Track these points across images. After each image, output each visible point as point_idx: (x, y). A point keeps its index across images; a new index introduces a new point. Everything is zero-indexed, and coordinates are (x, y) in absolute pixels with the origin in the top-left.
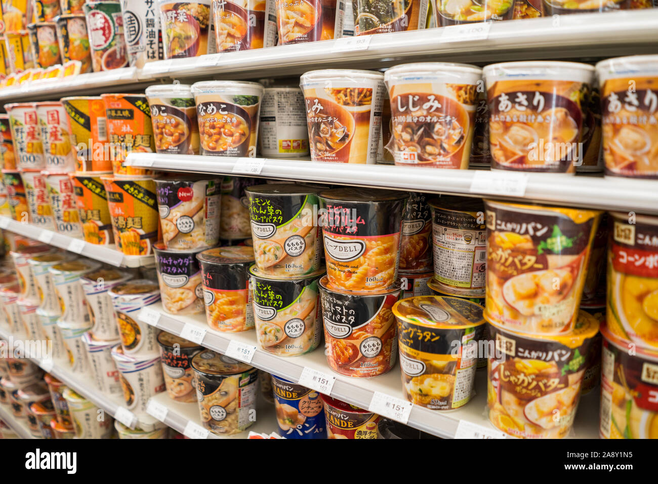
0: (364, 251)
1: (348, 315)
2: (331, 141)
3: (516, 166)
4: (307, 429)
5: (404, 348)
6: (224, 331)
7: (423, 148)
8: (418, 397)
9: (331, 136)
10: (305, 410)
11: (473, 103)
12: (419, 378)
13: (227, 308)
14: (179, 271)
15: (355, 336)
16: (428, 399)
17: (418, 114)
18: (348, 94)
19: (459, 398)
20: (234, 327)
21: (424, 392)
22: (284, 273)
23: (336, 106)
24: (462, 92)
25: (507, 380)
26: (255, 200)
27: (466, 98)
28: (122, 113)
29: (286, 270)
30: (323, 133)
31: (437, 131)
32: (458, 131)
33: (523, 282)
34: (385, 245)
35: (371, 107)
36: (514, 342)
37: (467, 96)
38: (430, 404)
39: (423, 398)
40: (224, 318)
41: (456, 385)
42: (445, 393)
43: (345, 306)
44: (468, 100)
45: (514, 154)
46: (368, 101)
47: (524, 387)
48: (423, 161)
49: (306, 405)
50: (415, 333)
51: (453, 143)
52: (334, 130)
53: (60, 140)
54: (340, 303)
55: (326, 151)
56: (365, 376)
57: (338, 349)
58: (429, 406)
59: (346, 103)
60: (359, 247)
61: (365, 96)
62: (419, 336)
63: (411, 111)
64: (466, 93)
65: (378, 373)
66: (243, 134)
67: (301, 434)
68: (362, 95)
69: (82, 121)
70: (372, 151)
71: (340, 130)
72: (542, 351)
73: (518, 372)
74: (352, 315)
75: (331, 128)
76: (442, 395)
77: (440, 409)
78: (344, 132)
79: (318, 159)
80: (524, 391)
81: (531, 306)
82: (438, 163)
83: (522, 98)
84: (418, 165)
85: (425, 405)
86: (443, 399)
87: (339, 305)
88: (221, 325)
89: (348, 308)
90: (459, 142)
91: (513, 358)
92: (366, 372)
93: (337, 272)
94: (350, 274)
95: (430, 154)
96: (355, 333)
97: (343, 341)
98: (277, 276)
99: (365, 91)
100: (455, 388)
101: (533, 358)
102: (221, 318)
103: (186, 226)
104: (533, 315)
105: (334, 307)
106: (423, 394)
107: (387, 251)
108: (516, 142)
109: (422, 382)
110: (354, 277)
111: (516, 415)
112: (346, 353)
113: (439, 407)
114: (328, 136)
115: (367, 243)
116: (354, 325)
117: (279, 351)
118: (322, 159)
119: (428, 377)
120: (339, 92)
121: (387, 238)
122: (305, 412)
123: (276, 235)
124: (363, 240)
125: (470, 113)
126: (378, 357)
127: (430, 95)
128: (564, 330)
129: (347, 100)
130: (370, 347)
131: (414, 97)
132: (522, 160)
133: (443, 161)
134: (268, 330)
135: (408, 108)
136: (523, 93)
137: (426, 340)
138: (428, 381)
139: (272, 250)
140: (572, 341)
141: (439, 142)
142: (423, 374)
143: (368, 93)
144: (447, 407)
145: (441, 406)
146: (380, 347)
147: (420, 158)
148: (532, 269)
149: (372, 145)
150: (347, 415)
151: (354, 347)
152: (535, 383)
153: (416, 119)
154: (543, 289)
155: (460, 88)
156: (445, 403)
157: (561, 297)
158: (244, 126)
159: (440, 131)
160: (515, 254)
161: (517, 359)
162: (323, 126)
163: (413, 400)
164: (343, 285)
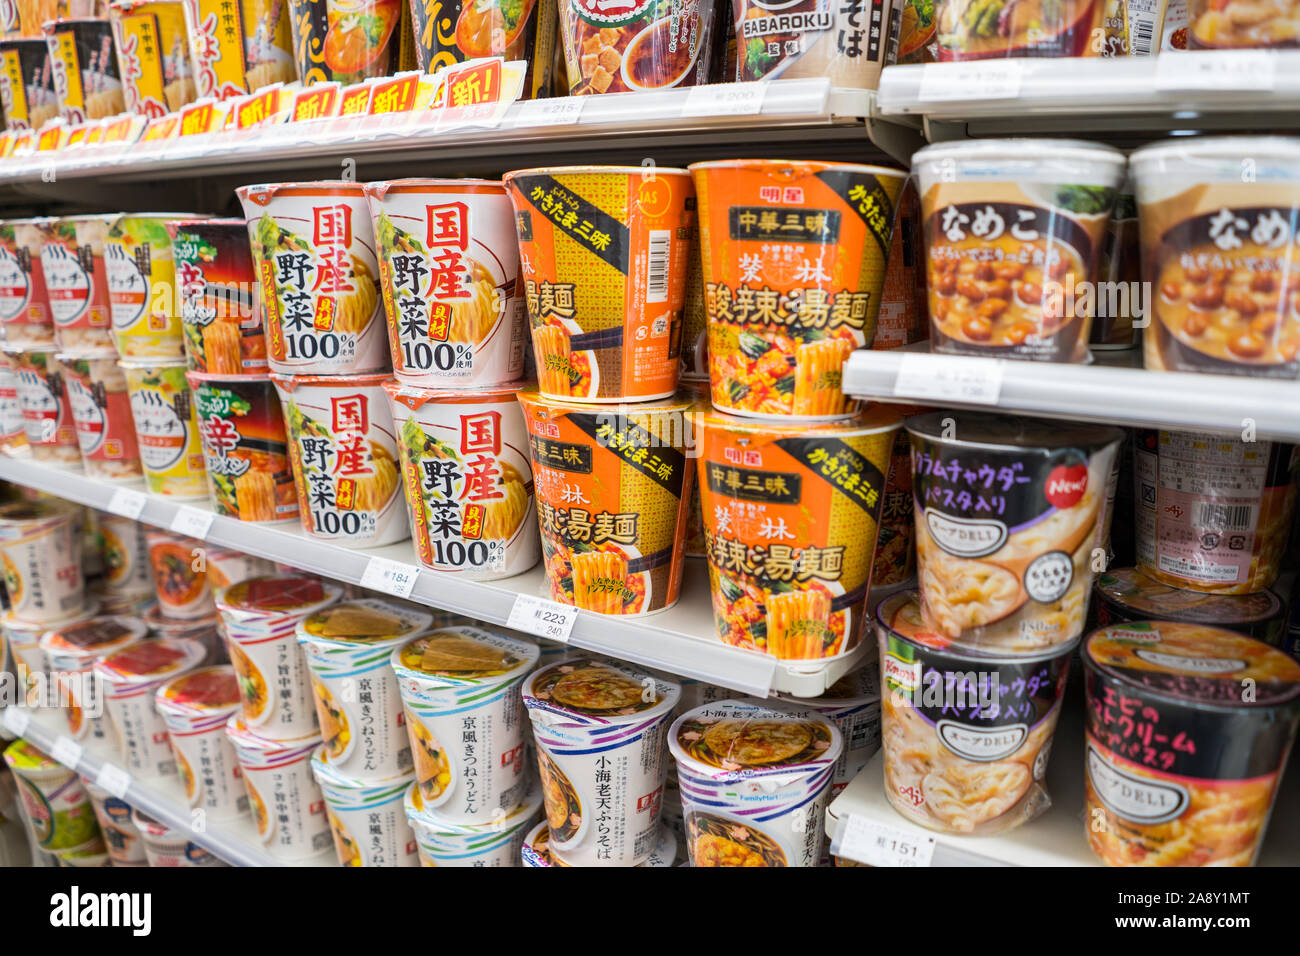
14: (1007, 716)
28: (802, 222)
53: (466, 294)
69: (602, 240)
103: (1052, 583)
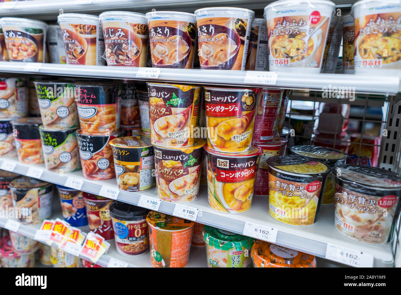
0: (97, 113)
1: (89, 147)
2: (75, 53)
3: (159, 65)
4: (78, 215)
5: (116, 161)
6: (28, 163)
7: (118, 56)
8: (123, 185)
9: (75, 50)
10: (77, 205)
11: (144, 33)
12: (122, 175)
13: (29, 150)
15: (94, 158)
16: (127, 186)
17: (114, 38)
18: (82, 28)
19: (144, 185)
20: (34, 160)
21: (125, 183)
22: (57, 127)
23: (76, 34)
24: (136, 27)
25: (160, 172)
26: (38, 87)
27: (139, 31)
29: (58, 125)
30: (70, 49)
31: (124, 48)
32: (135, 48)
33: (161, 122)
34: (109, 110)
35: (97, 35)
36: (161, 152)
37: (139, 30)
38: (128, 189)
39: (125, 186)
40: (28, 156)
41: (141, 178)
42: (135, 182)
43: (88, 142)
44: (140, 32)
45: (158, 59)
46: (94, 32)
47: (167, 175)
48: (118, 64)
49: (77, 202)
50: (118, 151)
51: (133, 54)
52: (76, 47)
54: (85, 140)
55: (73, 59)
56: (101, 179)
57: (86, 166)
58: (128, 190)
59: (81, 33)
60: (94, 110)
61: (92, 29)
62: (120, 153)
63: (111, 37)
64: (139, 28)
65: (109, 178)
66: (34, 51)
67: (75, 219)
68: (90, 29)
70: (100, 60)
71: (79, 47)
72: (174, 156)
73: (165, 167)
74: (91, 146)
75: (74, 46)
76: (133, 183)
77: (134, 191)
78: (81, 48)
79: (69, 63)
80: (168, 176)
81: (166, 133)
82: (126, 64)
83: (159, 30)
84: (116, 65)
85: (126, 190)
86: (134, 186)
87: (84, 142)
88: (26, 160)
89: (89, 143)
90: (136, 53)
91: (162, 160)
92: (101, 177)
93: (84, 125)
94: (90, 125)
95: (122, 60)
96: (94, 156)
97: (88, 161)
98: (54, 129)
99: (92, 27)
100: (140, 180)
101: (170, 160)
102: (26, 156)
104: (167, 137)
105: (82, 143)
106: (125, 184)
107: (110, 113)
108: (159, 53)
109: (123, 177)
110: (93, 127)
111: (166, 189)
112: (90, 167)
113: (133, 190)
114: (73, 50)
115: (98, 108)
116: (93, 152)
117: (57, 170)
118: (71, 63)
119: (126, 174)
120: (76, 26)
121: (109, 106)
122: (77, 206)
123: (51, 106)
124: (95, 107)
125: (142, 39)
126: (108, 169)
127: (119, 28)
128: (184, 145)
129: (81, 31)
130: (103, 164)
131: (111, 29)
132: (161, 62)
133: (128, 64)
134: (50, 159)
135: (109, 35)
136: (160, 27)
137: (123, 155)
138: (126, 176)
139: (50, 115)
140: (187, 150)
141: (125, 53)
142: (124, 173)
143: (94, 28)
144: (137, 190)
145: (134, 189)
146: (108, 164)
147: (117, 62)
148: (165, 115)
149: (99, 57)
150: (95, 202)
151: (94, 164)
152: (172, 172)
153: (113, 41)
154: (171, 125)
155: (135, 25)
156: (136, 188)
157: (180, 128)
158: (34, 46)
159: (126, 48)
160: (157, 108)
161: (163, 161)
162: (70, 45)
163: (121, 188)
164: (87, 131)
